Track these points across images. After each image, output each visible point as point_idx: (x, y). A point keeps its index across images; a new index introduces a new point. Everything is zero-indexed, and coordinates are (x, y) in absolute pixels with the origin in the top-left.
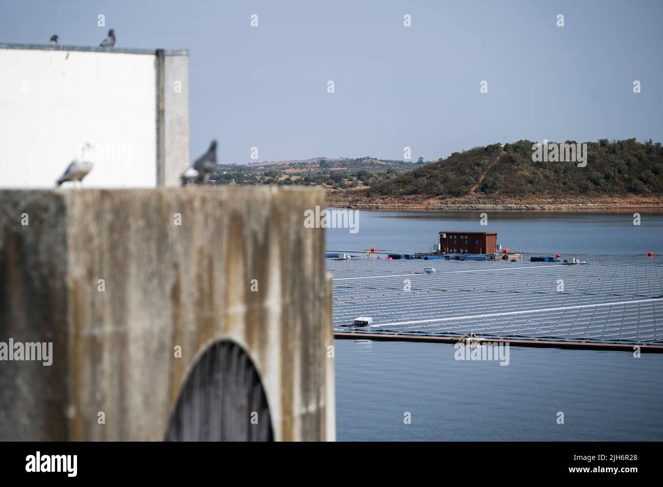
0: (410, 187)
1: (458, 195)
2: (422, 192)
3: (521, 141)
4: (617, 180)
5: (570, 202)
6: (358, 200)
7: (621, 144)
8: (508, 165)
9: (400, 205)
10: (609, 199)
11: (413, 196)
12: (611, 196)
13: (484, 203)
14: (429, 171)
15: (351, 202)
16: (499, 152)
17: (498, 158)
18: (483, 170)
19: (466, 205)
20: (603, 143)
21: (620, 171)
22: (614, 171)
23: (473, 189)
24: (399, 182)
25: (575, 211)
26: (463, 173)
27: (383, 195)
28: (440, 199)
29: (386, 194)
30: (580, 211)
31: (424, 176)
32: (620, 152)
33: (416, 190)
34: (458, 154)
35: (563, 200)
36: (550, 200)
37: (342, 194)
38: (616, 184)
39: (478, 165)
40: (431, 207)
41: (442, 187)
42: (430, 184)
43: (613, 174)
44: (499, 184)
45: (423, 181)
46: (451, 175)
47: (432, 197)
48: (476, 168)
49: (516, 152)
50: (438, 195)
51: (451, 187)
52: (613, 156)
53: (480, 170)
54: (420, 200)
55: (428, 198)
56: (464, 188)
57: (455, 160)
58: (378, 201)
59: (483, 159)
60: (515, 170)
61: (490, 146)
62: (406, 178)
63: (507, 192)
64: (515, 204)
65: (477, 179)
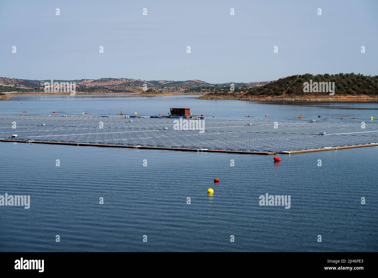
0: (262, 92)
1: (278, 95)
2: (266, 93)
3: (306, 74)
4: (343, 89)
5: (322, 98)
6: (242, 97)
7: (347, 75)
8: (298, 83)
9: (258, 99)
10: (339, 97)
11: (263, 95)
12: (340, 95)
13: (288, 98)
14: (270, 85)
15: (240, 97)
16: (296, 78)
17: (296, 81)
18: (289, 85)
19: (281, 99)
20: (341, 75)
21: (344, 86)
22: (342, 86)
23: (284, 92)
24: (258, 90)
25: (324, 101)
26: (282, 86)
27: (252, 95)
28: (272, 96)
29: (253, 94)
30: (326, 101)
31: (267, 87)
32: (347, 78)
33: (264, 93)
34: (281, 79)
35: (319, 97)
36: (314, 97)
37: (243, 95)
38: (342, 90)
39: (288, 83)
40: (268, 100)
41: (273, 92)
42: (269, 91)
43: (341, 87)
44: (294, 91)
45: (267, 89)
46: (277, 87)
47: (269, 96)
48: (286, 84)
49: (303, 78)
50: (271, 95)
51: (276, 92)
52: (343, 80)
53: (288, 85)
54: (265, 97)
55: (268, 96)
56: (281, 92)
57: (280, 81)
58: (250, 97)
59: (290, 81)
60: (301, 85)
61: (293, 76)
62: (261, 88)
63: (296, 94)
64: (299, 98)
65: (286, 89)
